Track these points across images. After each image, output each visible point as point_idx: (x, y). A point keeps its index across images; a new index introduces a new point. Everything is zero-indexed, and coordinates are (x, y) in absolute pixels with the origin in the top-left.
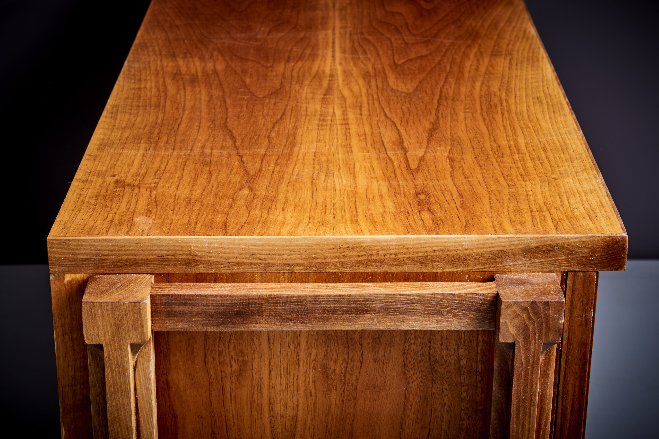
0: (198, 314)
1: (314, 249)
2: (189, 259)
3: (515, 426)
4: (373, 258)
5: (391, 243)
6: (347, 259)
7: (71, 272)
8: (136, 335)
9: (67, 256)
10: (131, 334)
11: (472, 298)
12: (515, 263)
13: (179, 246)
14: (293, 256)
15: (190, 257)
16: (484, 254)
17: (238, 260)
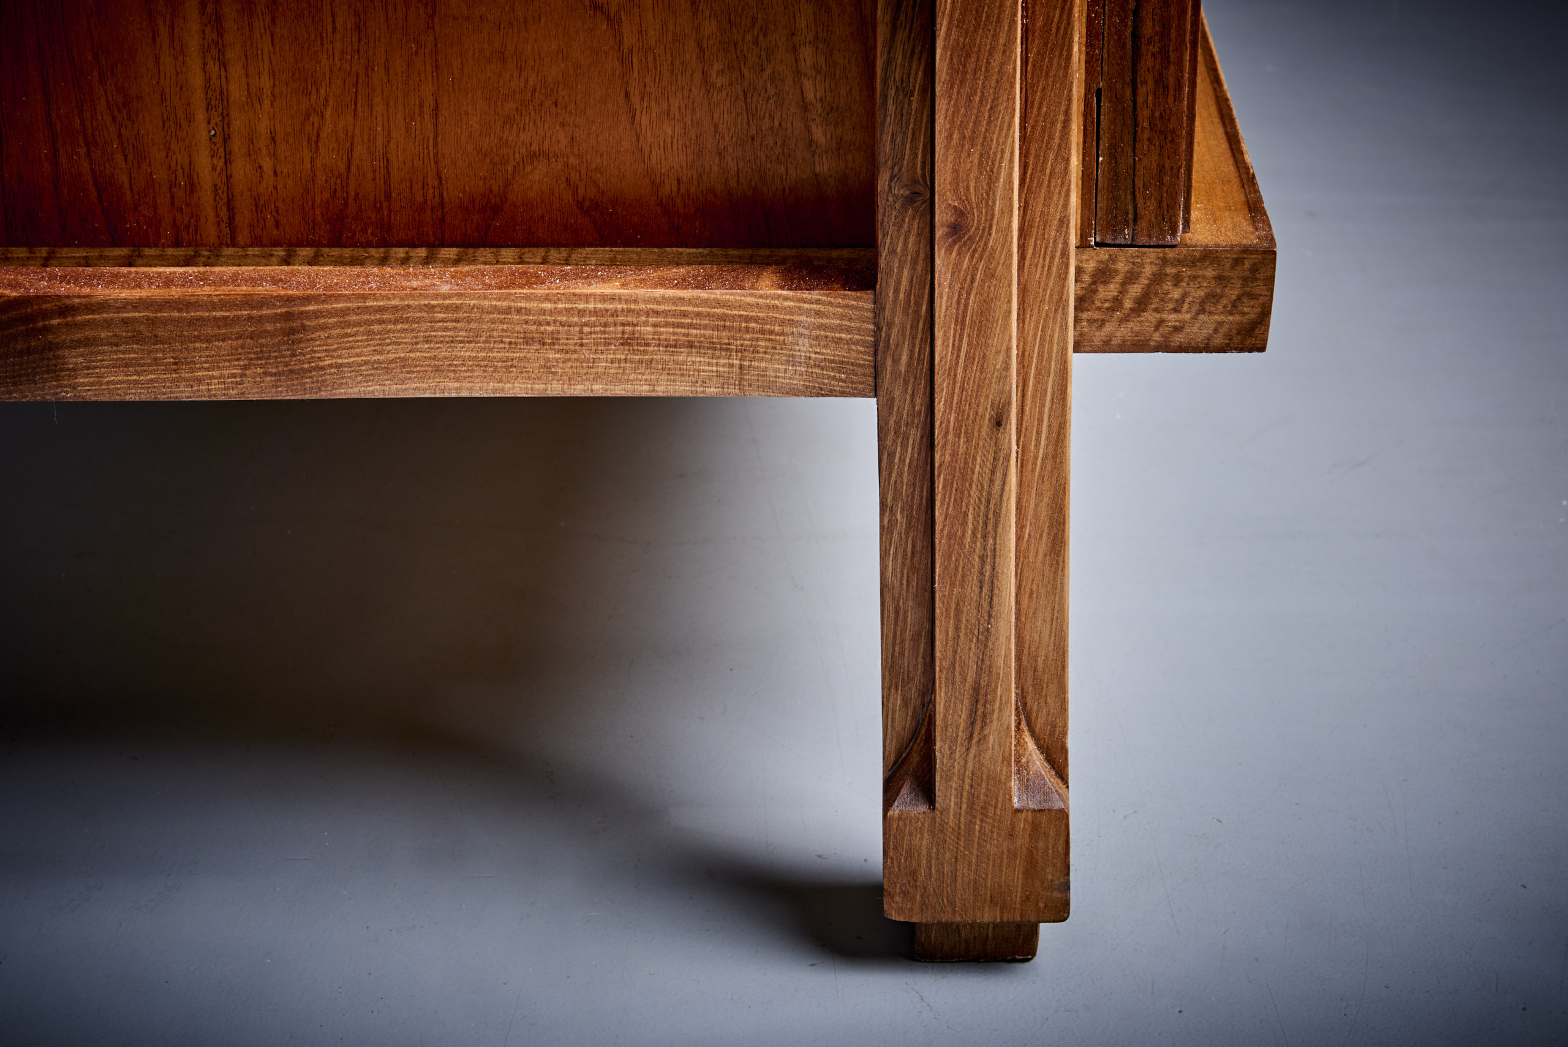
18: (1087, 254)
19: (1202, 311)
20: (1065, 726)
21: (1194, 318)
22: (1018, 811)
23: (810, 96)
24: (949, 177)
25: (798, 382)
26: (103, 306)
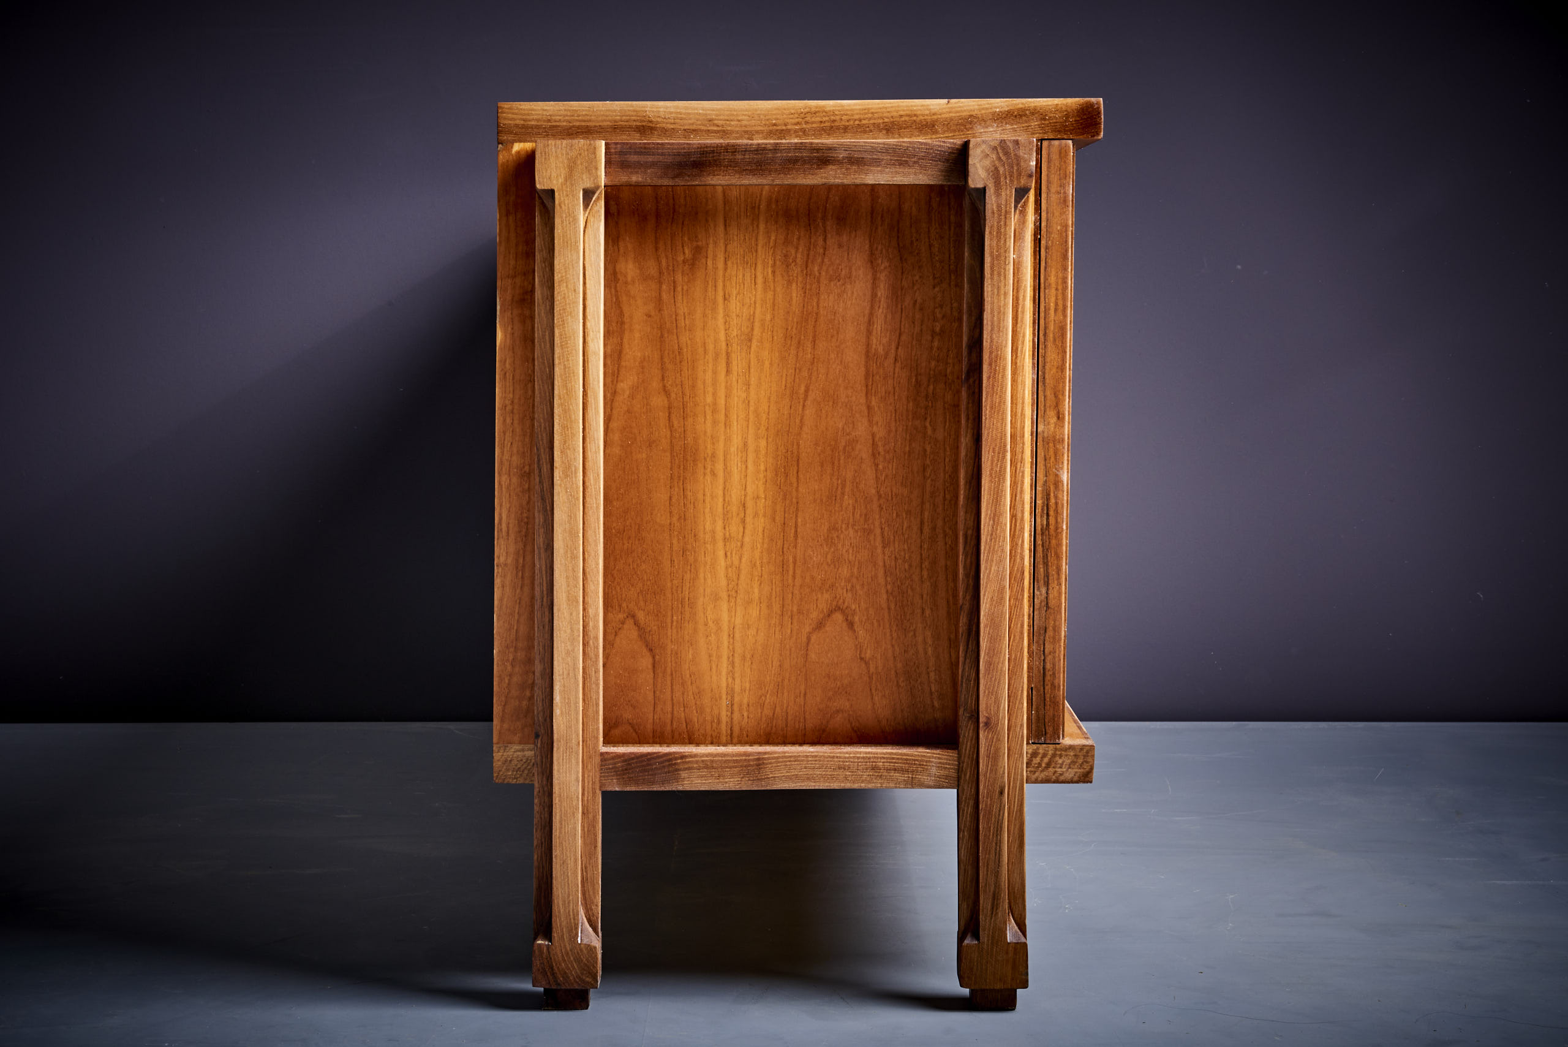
0: (653, 164)
1: (774, 114)
2: (643, 126)
3: (990, 289)
4: (837, 124)
5: (855, 107)
6: (809, 126)
7: (520, 141)
8: (590, 179)
9: (518, 122)
10: (584, 177)
11: (940, 146)
12: (986, 130)
13: (634, 111)
14: (753, 122)
15: (644, 124)
16: (952, 120)
17: (694, 127)
18: (1029, 746)
19: (1070, 768)
20: (1025, 916)
21: (1067, 770)
22: (1010, 943)
23: (933, 689)
24: (984, 706)
25: (931, 783)
26: (696, 756)
